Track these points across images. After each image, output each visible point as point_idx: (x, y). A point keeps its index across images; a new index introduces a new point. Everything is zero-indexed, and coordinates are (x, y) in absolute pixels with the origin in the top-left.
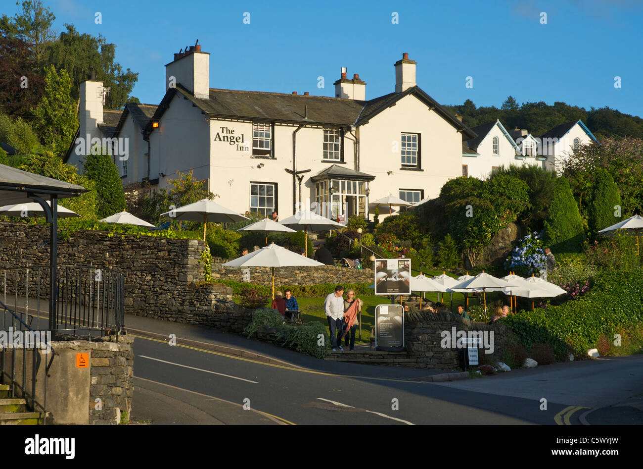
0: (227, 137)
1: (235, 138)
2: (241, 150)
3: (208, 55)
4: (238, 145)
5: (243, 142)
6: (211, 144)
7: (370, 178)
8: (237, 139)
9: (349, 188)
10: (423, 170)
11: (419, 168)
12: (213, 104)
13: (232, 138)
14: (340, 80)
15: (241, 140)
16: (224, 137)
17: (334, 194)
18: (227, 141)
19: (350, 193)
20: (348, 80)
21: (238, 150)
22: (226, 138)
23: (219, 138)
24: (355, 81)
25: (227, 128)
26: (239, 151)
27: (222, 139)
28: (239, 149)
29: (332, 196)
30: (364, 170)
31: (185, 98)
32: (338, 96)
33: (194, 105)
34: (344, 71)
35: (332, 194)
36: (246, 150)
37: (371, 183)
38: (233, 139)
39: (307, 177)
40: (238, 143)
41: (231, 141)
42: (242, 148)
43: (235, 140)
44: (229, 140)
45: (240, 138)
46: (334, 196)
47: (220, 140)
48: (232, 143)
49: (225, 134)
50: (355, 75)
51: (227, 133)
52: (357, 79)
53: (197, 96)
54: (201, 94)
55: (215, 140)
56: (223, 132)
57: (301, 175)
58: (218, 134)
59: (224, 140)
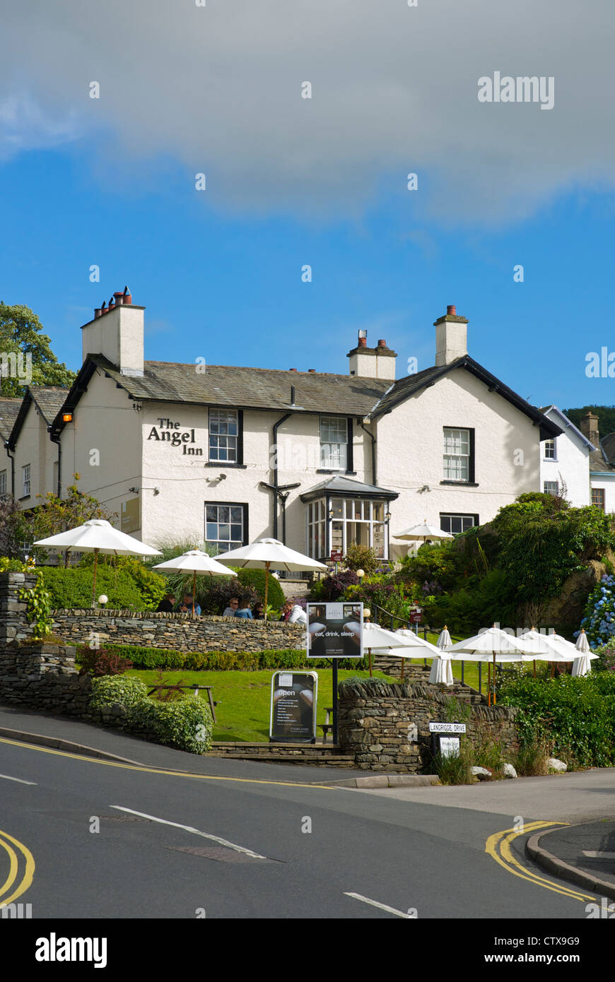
0: (168, 433)
1: (181, 436)
2: (189, 453)
3: (142, 311)
4: (185, 446)
5: (193, 441)
6: (144, 445)
7: (392, 496)
8: (183, 437)
9: (358, 512)
10: (477, 485)
11: (471, 482)
12: (148, 385)
13: (176, 435)
14: (357, 349)
15: (190, 439)
16: (163, 433)
17: (334, 520)
18: (169, 439)
19: (361, 519)
20: (368, 350)
21: (185, 453)
22: (166, 435)
23: (156, 435)
24: (380, 350)
25: (168, 420)
26: (186, 456)
27: (160, 437)
28: (187, 452)
29: (331, 523)
30: (384, 483)
31: (107, 376)
32: (353, 373)
33: (119, 386)
34: (361, 335)
35: (330, 520)
36: (197, 454)
37: (392, 503)
38: (178, 436)
39: (293, 495)
40: (186, 444)
41: (175, 440)
42: (192, 451)
43: (180, 438)
44: (172, 438)
45: (188, 436)
46: (334, 523)
47: (158, 439)
48: (176, 443)
49: (165, 429)
50: (380, 342)
51: (168, 428)
52: (382, 348)
53: (125, 373)
54: (130, 370)
55: (149, 438)
56: (161, 427)
57: (284, 493)
58: (154, 429)
59: (163, 439)
